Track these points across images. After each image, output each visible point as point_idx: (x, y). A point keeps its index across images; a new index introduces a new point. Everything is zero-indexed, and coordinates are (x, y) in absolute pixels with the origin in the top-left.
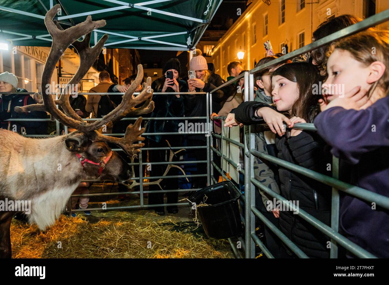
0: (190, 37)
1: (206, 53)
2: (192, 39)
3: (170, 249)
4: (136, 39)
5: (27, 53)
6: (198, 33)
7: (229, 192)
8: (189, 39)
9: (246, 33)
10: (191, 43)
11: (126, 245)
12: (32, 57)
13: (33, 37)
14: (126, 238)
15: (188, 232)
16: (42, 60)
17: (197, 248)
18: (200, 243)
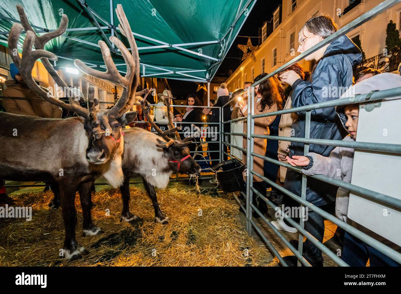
0: (208, 73)
1: (215, 91)
2: (209, 74)
3: (197, 204)
4: (172, 72)
5: (92, 82)
6: (213, 71)
7: (236, 165)
8: (207, 74)
9: (241, 79)
10: (209, 77)
11: (168, 202)
12: (95, 85)
13: (97, 66)
14: (168, 198)
15: (207, 195)
16: (102, 88)
17: (214, 203)
18: (216, 200)
